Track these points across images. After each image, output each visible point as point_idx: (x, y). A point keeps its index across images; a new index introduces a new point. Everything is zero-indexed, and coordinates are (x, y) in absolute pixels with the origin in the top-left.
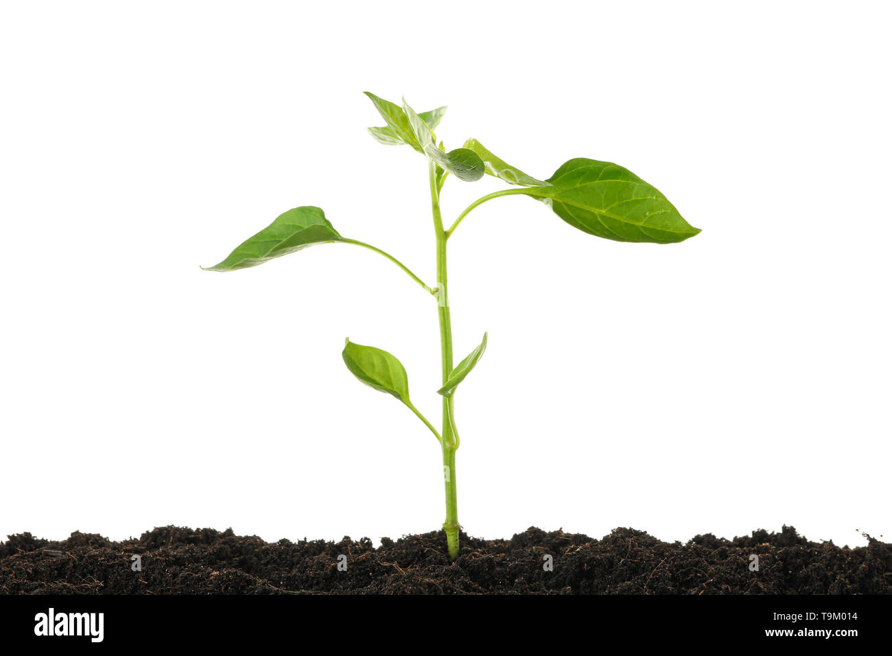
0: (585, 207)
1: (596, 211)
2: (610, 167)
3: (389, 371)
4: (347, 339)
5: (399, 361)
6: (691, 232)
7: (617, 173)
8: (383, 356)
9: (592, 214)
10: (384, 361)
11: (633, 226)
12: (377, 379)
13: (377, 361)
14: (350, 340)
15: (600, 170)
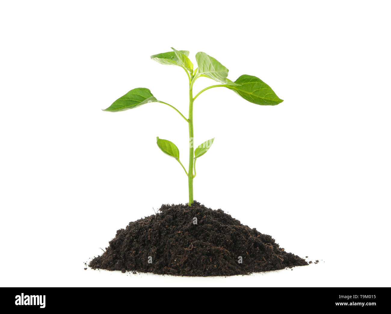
0: (245, 92)
1: (249, 93)
2: (254, 78)
3: (171, 149)
4: (158, 138)
5: (175, 145)
6: (280, 101)
7: (255, 80)
8: (169, 143)
9: (248, 94)
10: (170, 145)
11: (261, 98)
12: (168, 152)
13: (167, 145)
14: (159, 138)
15: (251, 78)
